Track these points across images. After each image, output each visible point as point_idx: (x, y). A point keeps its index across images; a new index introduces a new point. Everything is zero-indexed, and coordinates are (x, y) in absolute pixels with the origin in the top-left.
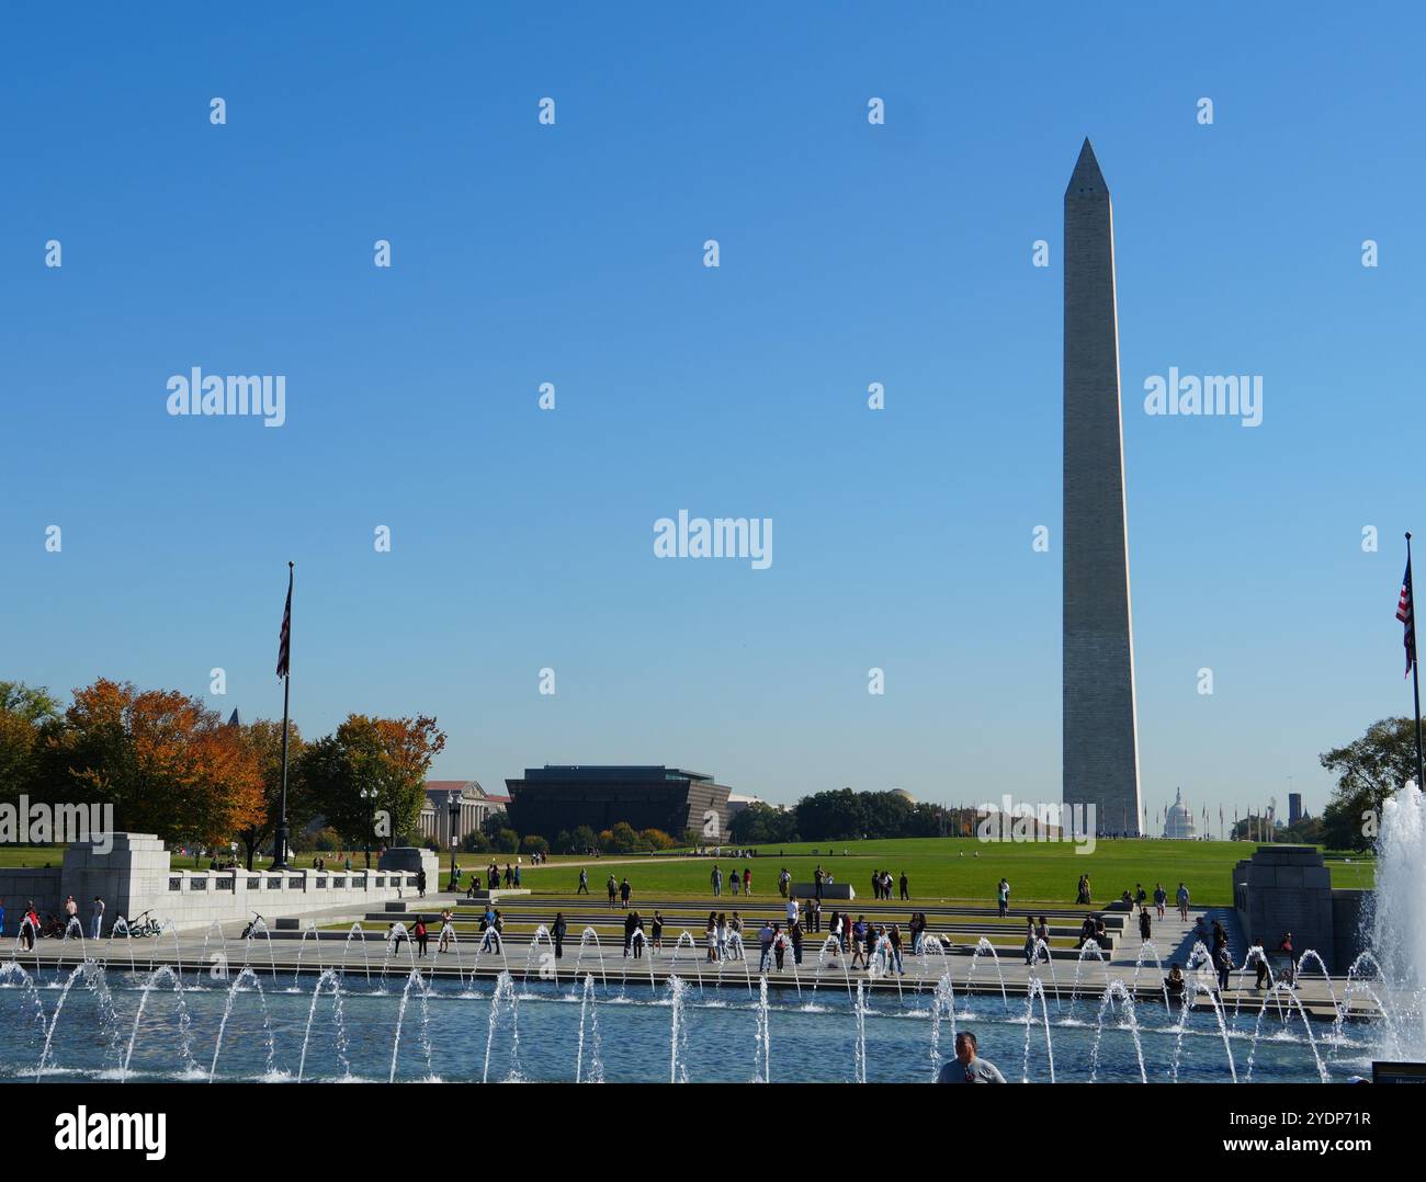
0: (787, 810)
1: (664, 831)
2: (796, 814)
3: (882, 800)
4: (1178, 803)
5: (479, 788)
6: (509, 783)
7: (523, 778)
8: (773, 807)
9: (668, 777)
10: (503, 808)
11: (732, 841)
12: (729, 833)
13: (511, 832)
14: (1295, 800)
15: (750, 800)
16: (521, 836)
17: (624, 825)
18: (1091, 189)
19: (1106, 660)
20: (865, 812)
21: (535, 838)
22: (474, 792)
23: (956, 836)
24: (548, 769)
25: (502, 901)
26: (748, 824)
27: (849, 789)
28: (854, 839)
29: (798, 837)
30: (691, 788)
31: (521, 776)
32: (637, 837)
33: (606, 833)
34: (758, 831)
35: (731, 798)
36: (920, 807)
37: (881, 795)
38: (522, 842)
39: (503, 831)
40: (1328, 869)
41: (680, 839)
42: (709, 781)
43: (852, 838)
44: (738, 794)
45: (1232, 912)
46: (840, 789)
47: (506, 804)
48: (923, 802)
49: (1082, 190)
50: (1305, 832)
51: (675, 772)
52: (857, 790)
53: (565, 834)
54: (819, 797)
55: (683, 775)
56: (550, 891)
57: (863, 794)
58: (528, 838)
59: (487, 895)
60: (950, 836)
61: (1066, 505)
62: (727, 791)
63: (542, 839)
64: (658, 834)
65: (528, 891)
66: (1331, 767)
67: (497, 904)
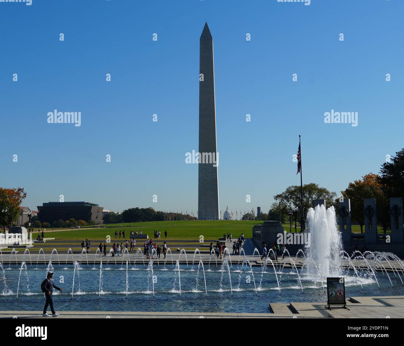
0: (119, 214)
1: (84, 220)
2: (123, 215)
3: (147, 211)
4: (227, 210)
5: (28, 209)
6: (38, 207)
7: (42, 206)
8: (116, 213)
9: (85, 205)
10: (36, 214)
11: (104, 223)
12: (103, 221)
13: (39, 222)
14: (259, 209)
15: (109, 211)
16: (42, 223)
17: (73, 219)
18: (207, 37)
19: (210, 170)
20: (142, 214)
21: (46, 223)
22: (27, 210)
23: (168, 220)
24: (50, 203)
25: (47, 241)
26: (109, 218)
27: (138, 208)
28: (139, 222)
29: (123, 221)
30: (92, 208)
31: (42, 205)
32: (76, 222)
33: (67, 221)
34: (112, 220)
35: (104, 211)
36: (158, 212)
37: (147, 209)
38: (42, 224)
39: (37, 221)
40: (283, 227)
41: (89, 223)
42: (97, 206)
43: (138, 222)
44: (105, 209)
45: (252, 239)
46: (135, 208)
47: (37, 213)
48: (158, 211)
49: (205, 37)
50: (262, 217)
51: (87, 203)
52: (140, 208)
53: (55, 222)
54: (129, 210)
55: (90, 204)
56: (58, 238)
57: (142, 209)
58: (44, 223)
59: (42, 240)
60: (166, 220)
61: (200, 127)
62: (103, 208)
63: (48, 223)
64: (82, 221)
65: (54, 238)
66: (277, 199)
67: (46, 242)
